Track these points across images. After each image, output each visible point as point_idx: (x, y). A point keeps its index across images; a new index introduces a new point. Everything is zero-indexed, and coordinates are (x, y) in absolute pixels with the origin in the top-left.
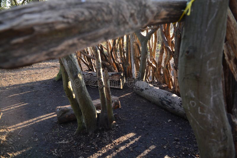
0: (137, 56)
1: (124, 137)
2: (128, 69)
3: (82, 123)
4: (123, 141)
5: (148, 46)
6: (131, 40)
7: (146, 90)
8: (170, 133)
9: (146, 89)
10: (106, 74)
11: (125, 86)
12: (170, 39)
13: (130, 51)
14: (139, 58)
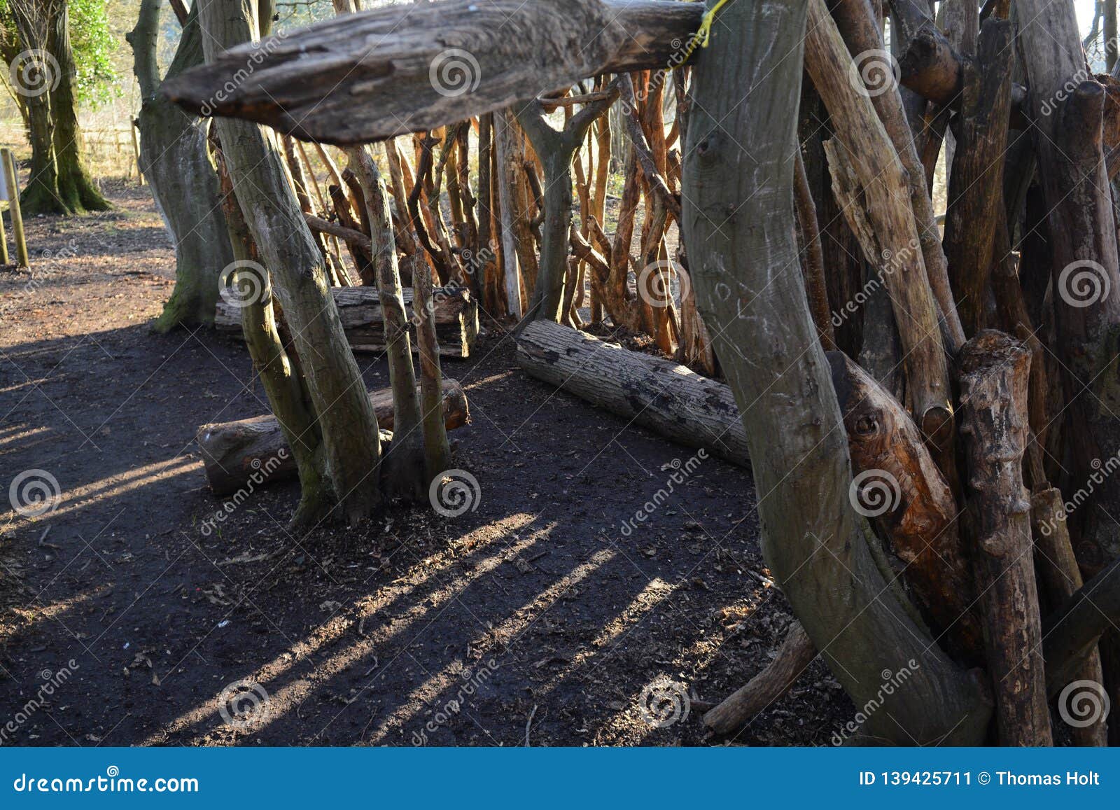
0: (528, 219)
1: (490, 528)
2: (490, 277)
3: (320, 478)
4: (489, 541)
5: (573, 176)
6: (499, 146)
7: (568, 354)
8: (670, 509)
9: (569, 351)
10: (422, 273)
11: (477, 346)
12: (664, 146)
13: (496, 199)
14: (533, 227)
